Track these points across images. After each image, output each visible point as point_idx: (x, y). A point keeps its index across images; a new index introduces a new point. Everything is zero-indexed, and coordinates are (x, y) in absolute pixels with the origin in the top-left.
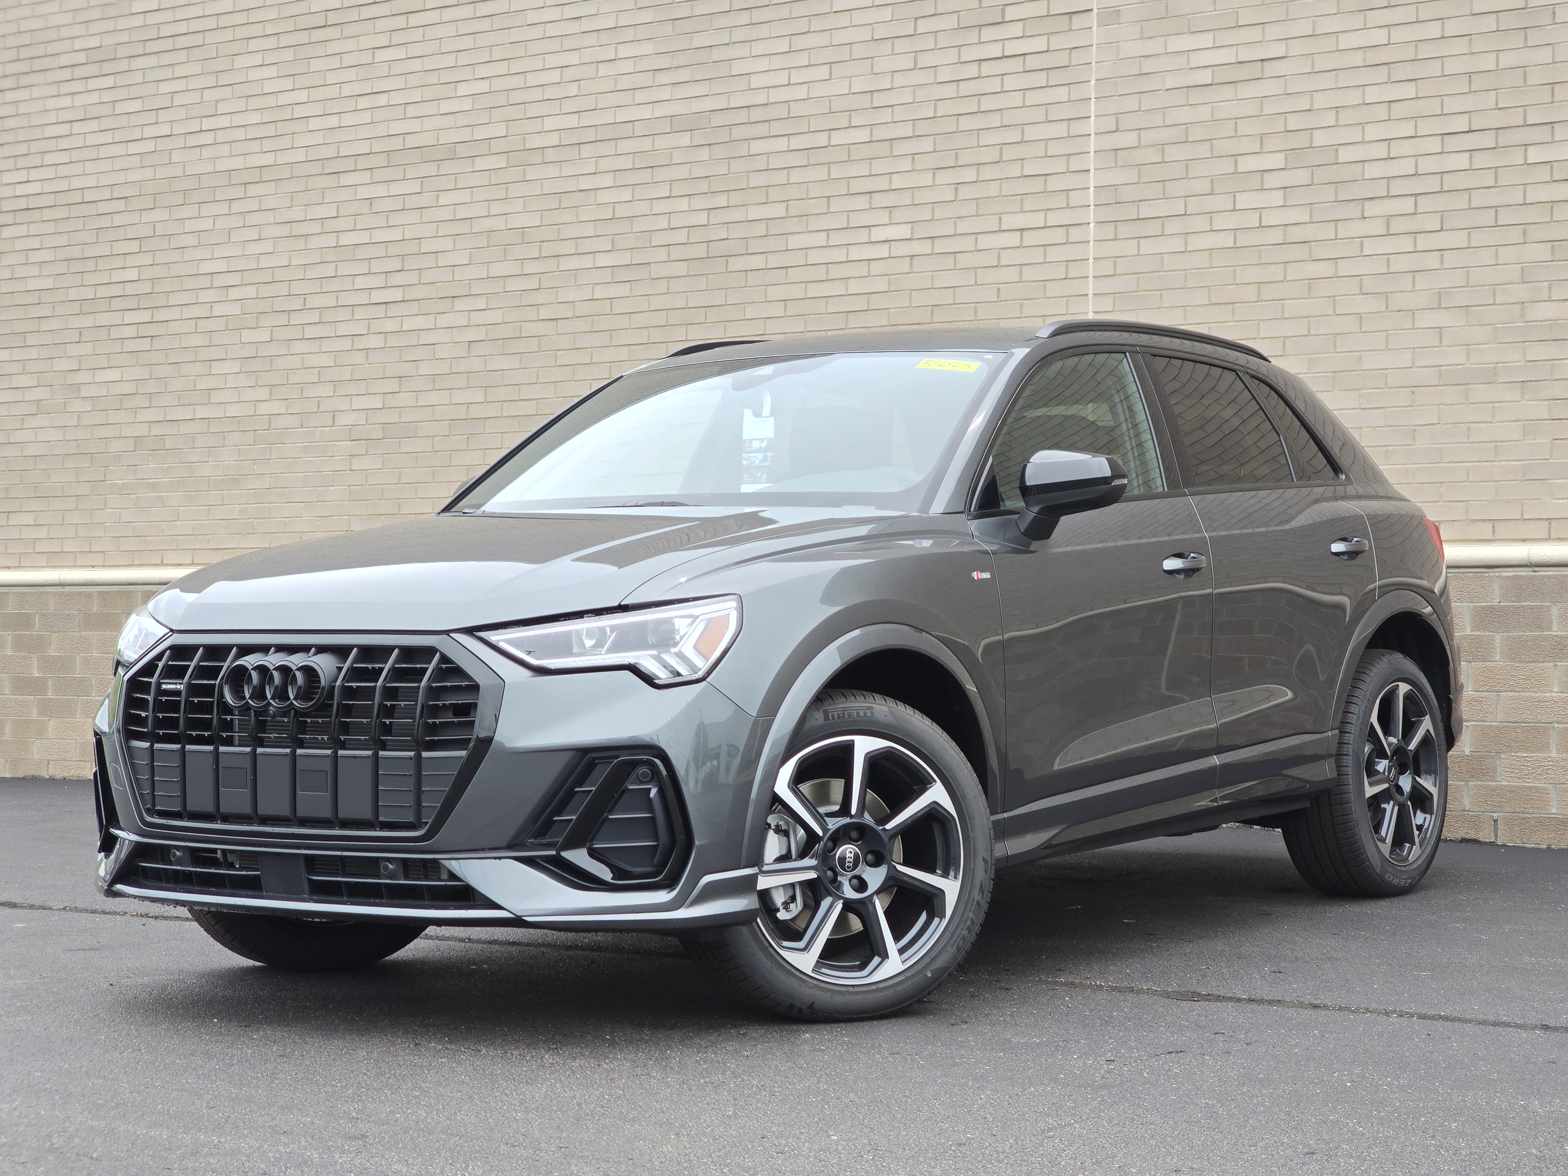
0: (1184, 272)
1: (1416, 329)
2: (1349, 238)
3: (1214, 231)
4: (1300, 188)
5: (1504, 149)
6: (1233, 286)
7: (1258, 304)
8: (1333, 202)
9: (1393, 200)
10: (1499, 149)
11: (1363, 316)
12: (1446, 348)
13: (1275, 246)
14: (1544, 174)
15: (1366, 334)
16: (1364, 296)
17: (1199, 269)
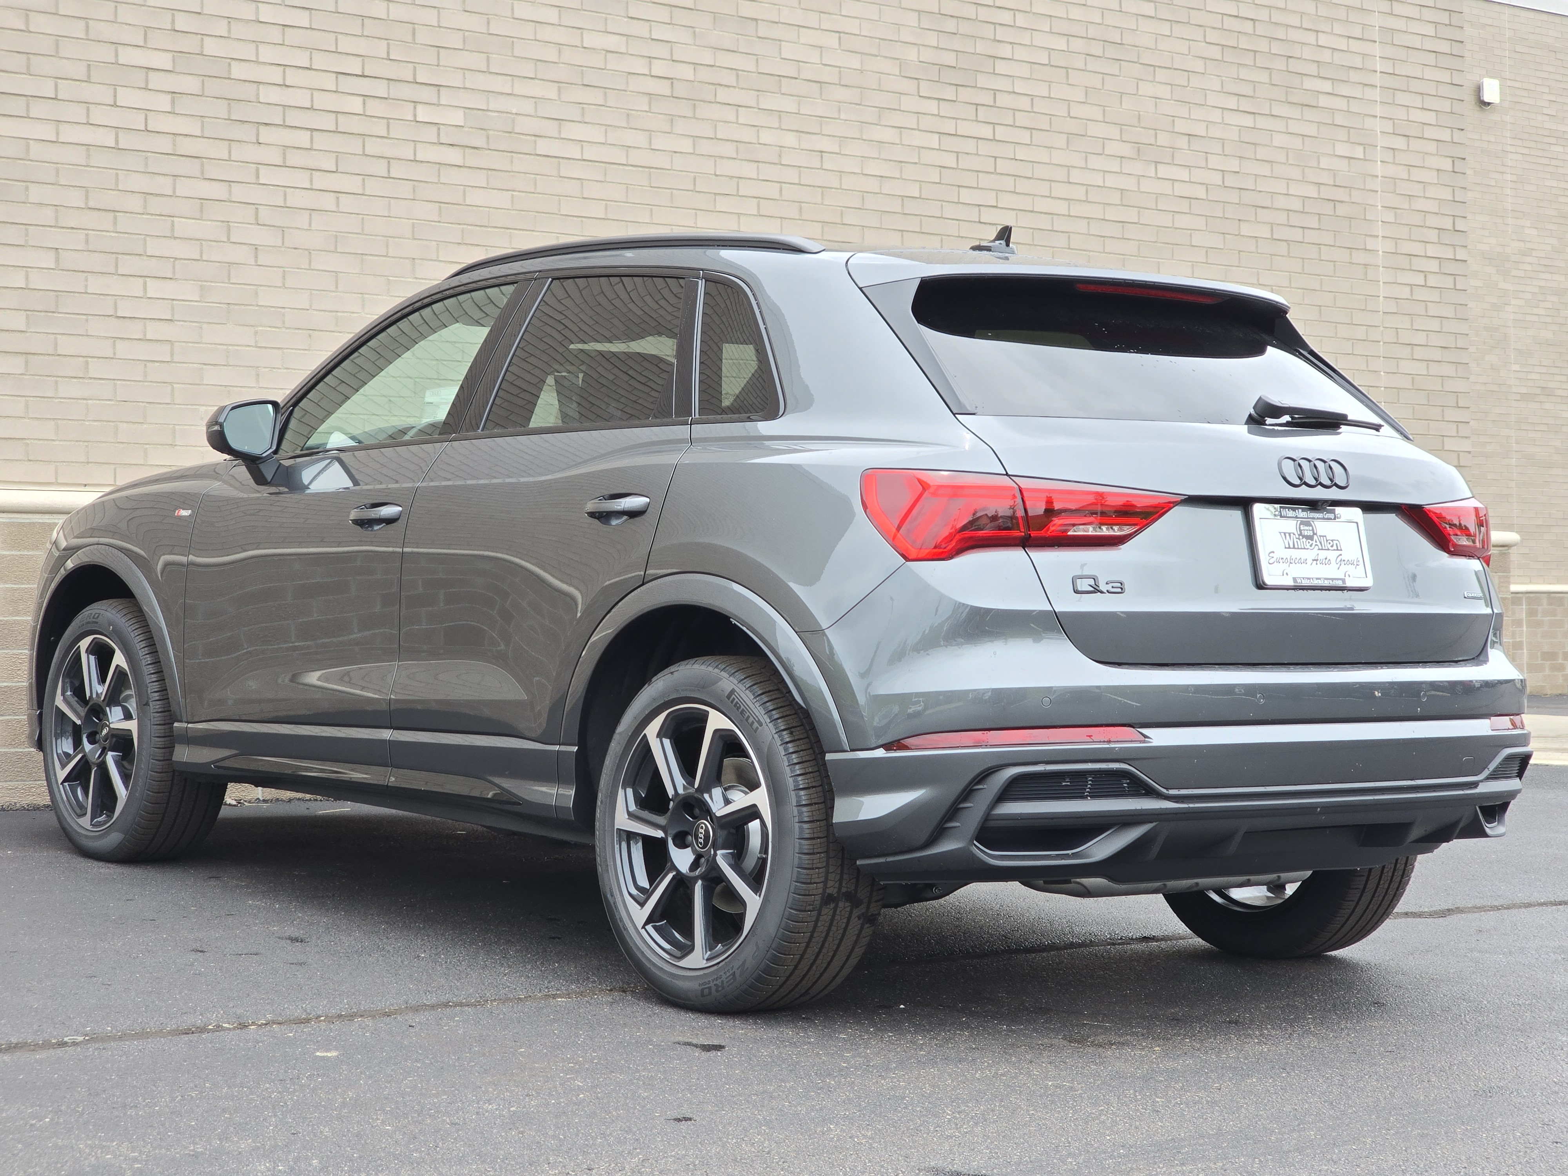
0: (55, 165)
1: (312, 270)
2: (243, 162)
3: (91, 124)
4: (189, 96)
5: (395, 101)
6: (115, 192)
7: (144, 216)
8: (225, 119)
9: (288, 130)
10: (391, 101)
11: (259, 248)
12: (342, 294)
13: (163, 156)
14: (430, 135)
15: (262, 267)
16: (260, 227)
17: (73, 165)
